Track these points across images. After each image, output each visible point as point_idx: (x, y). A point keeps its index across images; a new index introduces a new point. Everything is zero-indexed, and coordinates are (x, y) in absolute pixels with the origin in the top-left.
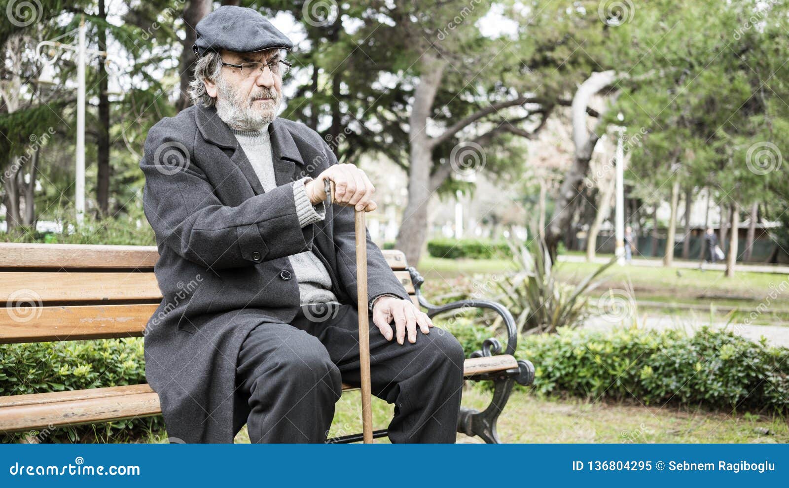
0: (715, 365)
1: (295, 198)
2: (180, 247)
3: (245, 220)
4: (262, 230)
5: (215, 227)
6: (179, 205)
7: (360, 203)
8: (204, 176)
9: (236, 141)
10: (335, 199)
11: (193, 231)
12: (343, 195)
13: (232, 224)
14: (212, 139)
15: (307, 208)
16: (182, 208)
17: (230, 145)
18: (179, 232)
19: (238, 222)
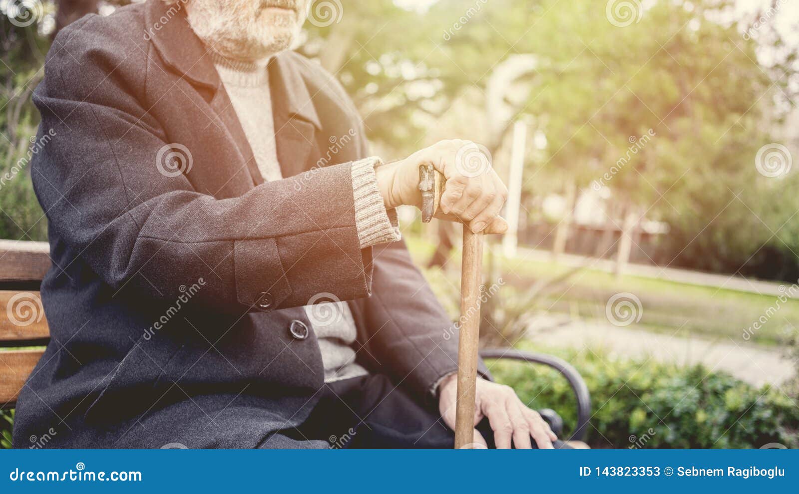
0: (720, 416)
1: (356, 195)
2: (108, 267)
3: (253, 231)
4: (284, 251)
5: (188, 237)
6: (112, 183)
7: (481, 217)
8: (160, 131)
9: (216, 75)
10: (439, 207)
11: (139, 240)
12: (454, 201)
13: (225, 235)
14: (178, 66)
15: (377, 217)
16: (117, 189)
17: (206, 81)
18: (108, 238)
19: (237, 231)
